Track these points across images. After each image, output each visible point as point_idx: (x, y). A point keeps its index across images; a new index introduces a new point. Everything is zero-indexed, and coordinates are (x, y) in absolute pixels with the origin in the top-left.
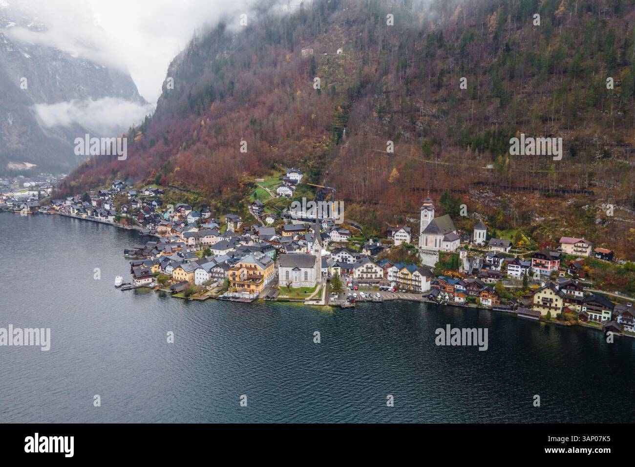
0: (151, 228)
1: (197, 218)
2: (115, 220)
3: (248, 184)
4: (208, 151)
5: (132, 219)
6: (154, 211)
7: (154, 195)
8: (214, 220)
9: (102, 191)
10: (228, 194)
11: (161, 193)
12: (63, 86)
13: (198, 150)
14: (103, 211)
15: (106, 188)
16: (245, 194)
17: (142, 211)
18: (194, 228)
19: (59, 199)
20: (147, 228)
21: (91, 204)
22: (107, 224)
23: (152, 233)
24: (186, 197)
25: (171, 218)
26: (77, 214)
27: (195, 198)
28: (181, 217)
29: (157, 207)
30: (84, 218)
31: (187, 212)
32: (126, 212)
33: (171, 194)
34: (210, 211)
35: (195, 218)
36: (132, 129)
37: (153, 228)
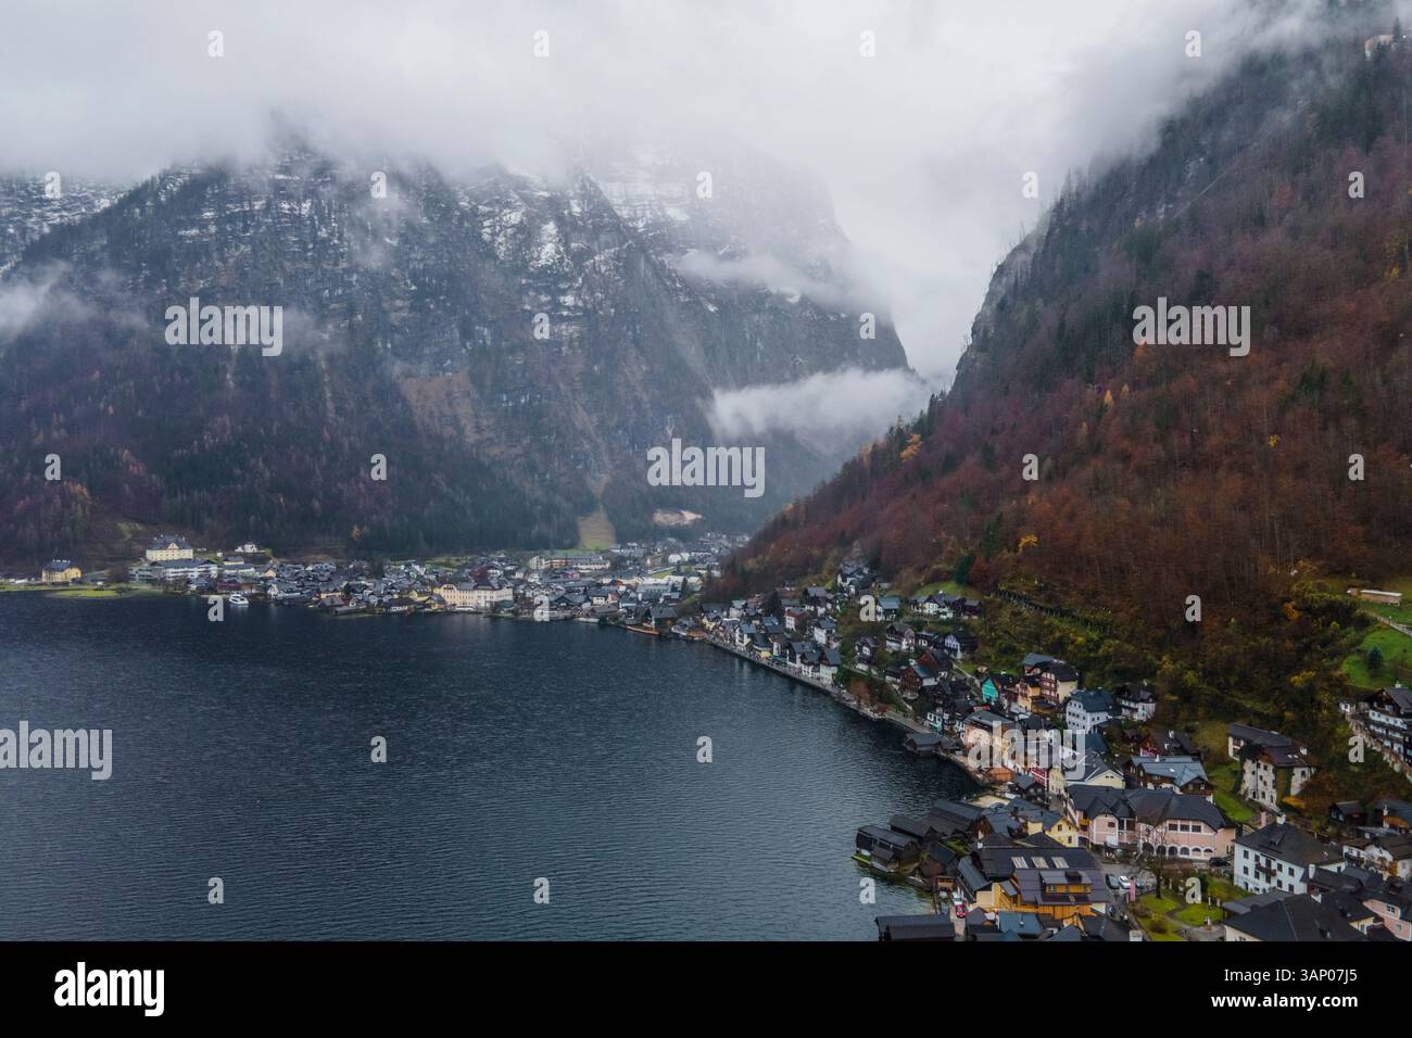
0: (939, 725)
1: (1103, 717)
2: (837, 680)
3: (1324, 611)
4: (1137, 483)
5: (884, 684)
6: (949, 668)
7: (950, 615)
8: (1175, 739)
9: (813, 591)
10: (1227, 640)
11: (972, 610)
13: (1096, 479)
14: (808, 647)
15: (823, 581)
16: (1307, 648)
17: (913, 662)
19: (718, 602)
20: (926, 723)
21: (782, 622)
23: (945, 751)
24: (1058, 634)
25: (1005, 702)
26: (750, 647)
27: (1089, 640)
28: (1039, 701)
29: (959, 655)
30: (764, 662)
31: (1065, 690)
32: (868, 661)
33: (1005, 616)
34: (1155, 698)
35: (1095, 715)
36: (895, 430)
37: (946, 728)
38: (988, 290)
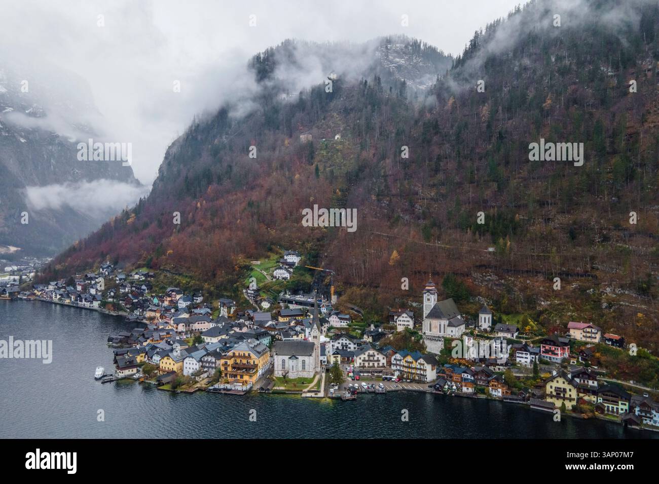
0: (138, 313)
1: (189, 303)
2: (100, 306)
3: (244, 267)
4: (202, 233)
5: (119, 304)
6: (143, 296)
7: (144, 278)
8: (206, 305)
9: (89, 275)
10: (222, 277)
11: (151, 276)
12: (57, 170)
13: (192, 232)
14: (88, 296)
15: (94, 272)
16: (240, 277)
17: (130, 295)
18: (185, 314)
19: (42, 283)
20: (134, 314)
21: (75, 288)
22: (91, 310)
23: (140, 320)
24: (178, 281)
25: (161, 303)
26: (60, 299)
27: (187, 282)
28: (171, 301)
29: (146, 291)
30: (67, 304)
31: (178, 297)
32: (113, 297)
33: (162, 277)
34: (203, 296)
35: (186, 303)
36: (125, 211)
37: (141, 314)
38: (164, 156)
